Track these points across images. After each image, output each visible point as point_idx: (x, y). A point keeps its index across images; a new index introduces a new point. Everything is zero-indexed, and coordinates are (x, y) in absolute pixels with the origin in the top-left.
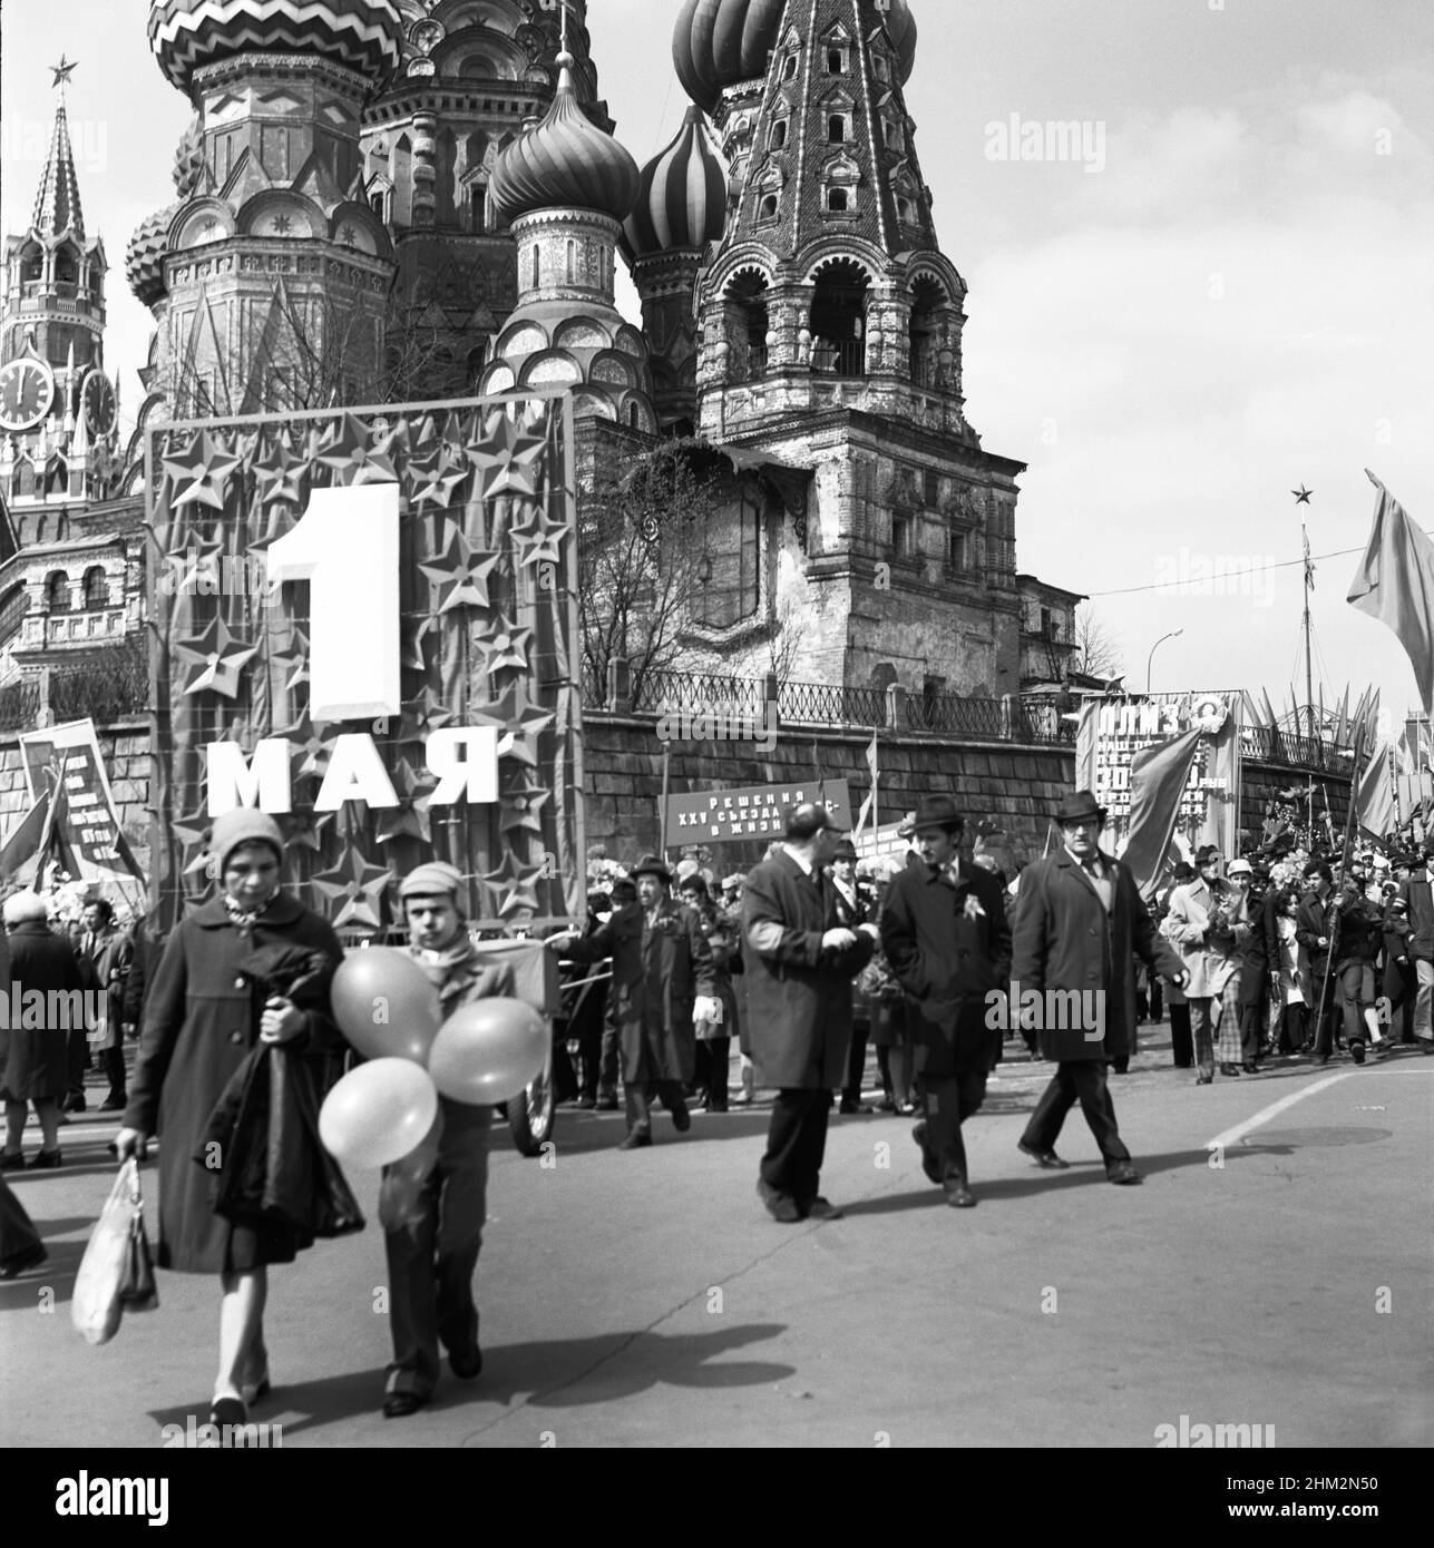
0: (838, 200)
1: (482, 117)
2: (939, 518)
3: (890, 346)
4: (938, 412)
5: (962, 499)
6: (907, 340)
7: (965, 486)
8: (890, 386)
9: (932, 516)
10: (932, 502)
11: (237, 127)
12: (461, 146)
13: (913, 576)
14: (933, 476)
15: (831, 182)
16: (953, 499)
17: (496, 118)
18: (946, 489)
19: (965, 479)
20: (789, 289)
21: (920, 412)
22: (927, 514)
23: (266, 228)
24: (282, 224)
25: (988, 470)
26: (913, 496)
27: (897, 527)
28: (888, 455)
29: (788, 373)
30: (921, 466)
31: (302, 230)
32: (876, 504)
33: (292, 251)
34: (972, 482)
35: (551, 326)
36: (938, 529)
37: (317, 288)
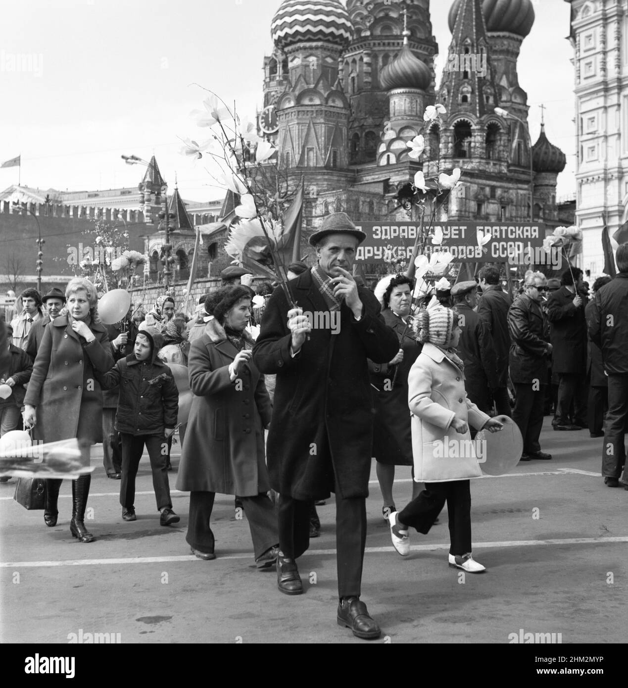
0: (465, 99)
1: (387, 48)
2: (496, 201)
3: (478, 147)
4: (498, 167)
5: (506, 195)
6: (484, 145)
7: (506, 190)
8: (477, 160)
9: (493, 201)
10: (493, 196)
11: (298, 67)
12: (380, 60)
13: (485, 221)
14: (493, 189)
15: (462, 93)
16: (501, 195)
17: (392, 48)
18: (499, 192)
19: (507, 188)
20: (446, 130)
21: (490, 167)
22: (490, 201)
23: (306, 102)
24: (311, 100)
25: (517, 184)
26: (485, 196)
27: (479, 206)
28: (475, 183)
29: (445, 157)
30: (488, 186)
31: (317, 101)
32: (469, 200)
33: (314, 109)
34: (510, 189)
35: (398, 129)
36: (495, 205)
37: (322, 121)
